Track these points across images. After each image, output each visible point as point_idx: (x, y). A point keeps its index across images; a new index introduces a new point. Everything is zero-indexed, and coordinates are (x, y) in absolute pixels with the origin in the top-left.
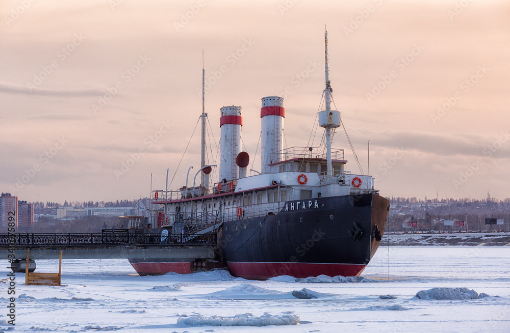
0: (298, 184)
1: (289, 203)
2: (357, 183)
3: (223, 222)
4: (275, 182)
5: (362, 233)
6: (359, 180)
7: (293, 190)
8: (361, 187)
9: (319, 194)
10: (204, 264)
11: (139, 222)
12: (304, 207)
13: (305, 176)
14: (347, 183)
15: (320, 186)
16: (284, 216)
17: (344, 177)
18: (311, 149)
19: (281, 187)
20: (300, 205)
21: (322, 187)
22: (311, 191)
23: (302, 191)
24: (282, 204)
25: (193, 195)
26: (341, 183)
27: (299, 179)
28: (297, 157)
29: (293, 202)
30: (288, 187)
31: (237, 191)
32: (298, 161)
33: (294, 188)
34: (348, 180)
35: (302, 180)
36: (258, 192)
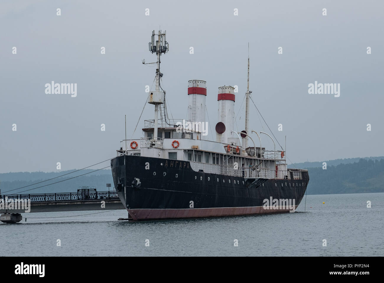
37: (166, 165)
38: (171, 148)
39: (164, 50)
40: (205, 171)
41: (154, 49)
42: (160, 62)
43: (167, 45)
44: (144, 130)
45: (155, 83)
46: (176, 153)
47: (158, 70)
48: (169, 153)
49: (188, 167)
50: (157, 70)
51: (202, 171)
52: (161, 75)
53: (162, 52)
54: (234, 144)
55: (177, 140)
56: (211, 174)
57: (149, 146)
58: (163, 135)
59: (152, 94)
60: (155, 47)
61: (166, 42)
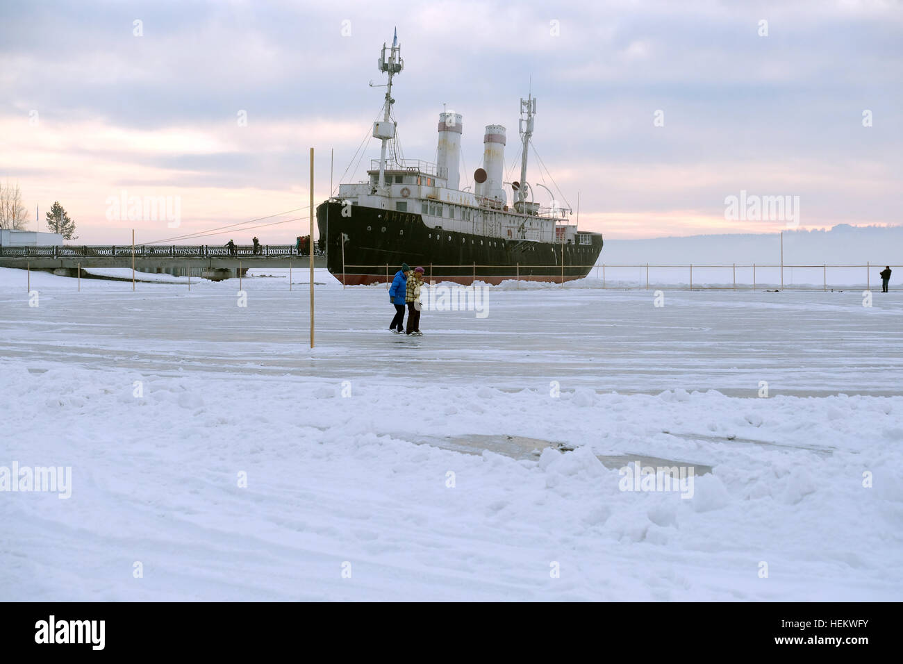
37: (387, 217)
38: (400, 196)
39: (397, 69)
40: (445, 228)
41: (385, 68)
42: (391, 85)
43: (401, 63)
44: (370, 173)
45: (384, 112)
46: (406, 203)
47: (388, 96)
48: (397, 203)
49: (418, 222)
50: (387, 94)
51: (440, 227)
52: (392, 102)
53: (395, 72)
54: (498, 198)
55: (408, 187)
56: (454, 232)
57: (370, 193)
58: (394, 179)
59: (378, 125)
60: (387, 64)
61: (400, 58)
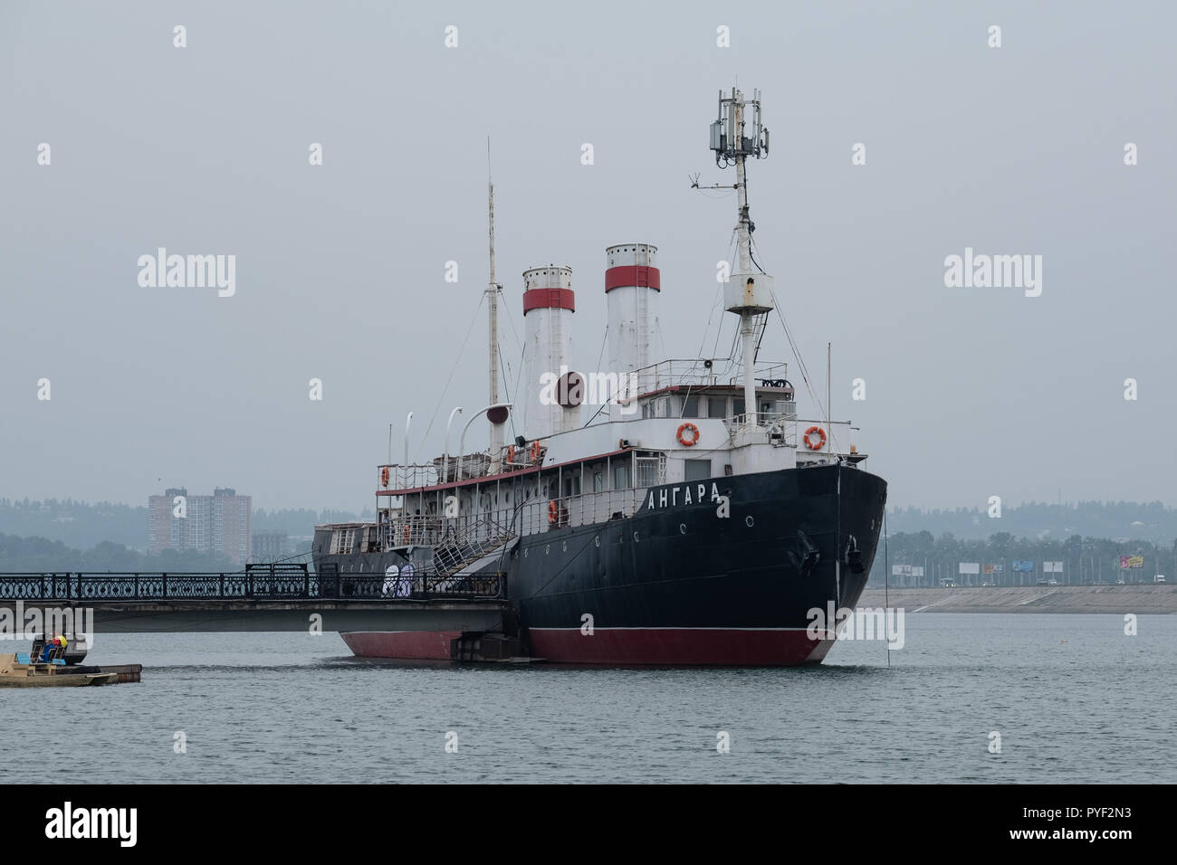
0: (677, 446)
1: (656, 490)
2: (815, 440)
3: (521, 537)
4: (626, 442)
5: (818, 556)
6: (821, 433)
7: (667, 459)
8: (824, 450)
9: (728, 468)
10: (477, 645)
11: (353, 537)
12: (688, 499)
13: (694, 429)
14: (788, 441)
15: (730, 450)
16: (647, 521)
17: (782, 427)
18: (708, 364)
19: (640, 454)
20: (681, 495)
21: (734, 453)
22: (709, 462)
23: (687, 461)
24: (642, 494)
25: (460, 475)
26: (775, 441)
27: (679, 435)
28: (676, 382)
29: (663, 487)
30: (656, 454)
31: (547, 464)
32: (680, 392)
33: (668, 455)
34: (794, 433)
35: (688, 437)
36: (594, 467)
57: (767, 441)
59: (751, 281)
